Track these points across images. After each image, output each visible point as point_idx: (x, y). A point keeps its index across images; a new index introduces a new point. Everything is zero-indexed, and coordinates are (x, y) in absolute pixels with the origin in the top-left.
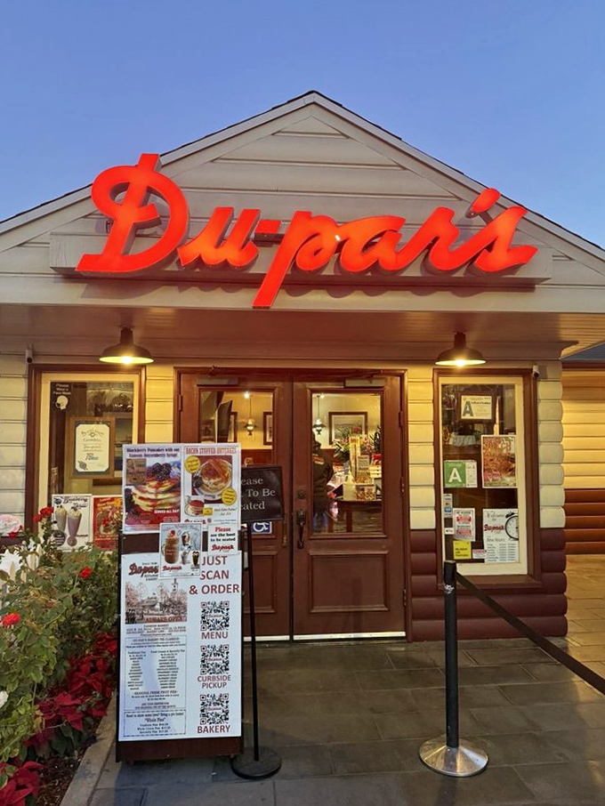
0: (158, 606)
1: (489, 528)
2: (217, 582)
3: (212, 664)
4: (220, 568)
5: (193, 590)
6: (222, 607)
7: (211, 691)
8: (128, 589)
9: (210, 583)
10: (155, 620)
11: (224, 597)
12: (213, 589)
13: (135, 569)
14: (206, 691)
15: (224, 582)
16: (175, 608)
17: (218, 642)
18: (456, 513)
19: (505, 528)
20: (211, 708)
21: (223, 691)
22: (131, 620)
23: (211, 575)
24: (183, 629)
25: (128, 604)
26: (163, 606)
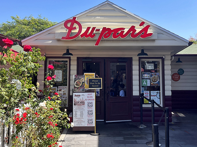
0: (80, 102)
1: (152, 96)
2: (90, 98)
3: (90, 113)
4: (91, 96)
5: (86, 100)
6: (91, 103)
7: (90, 118)
8: (74, 99)
9: (89, 98)
10: (79, 105)
11: (92, 101)
12: (90, 100)
13: (75, 96)
14: (89, 118)
15: (92, 98)
16: (83, 103)
17: (91, 109)
18: (145, 92)
19: (156, 96)
20: (90, 121)
21: (92, 118)
22: (75, 105)
23: (89, 97)
24: (84, 107)
25: (74, 102)
26: (81, 102)
